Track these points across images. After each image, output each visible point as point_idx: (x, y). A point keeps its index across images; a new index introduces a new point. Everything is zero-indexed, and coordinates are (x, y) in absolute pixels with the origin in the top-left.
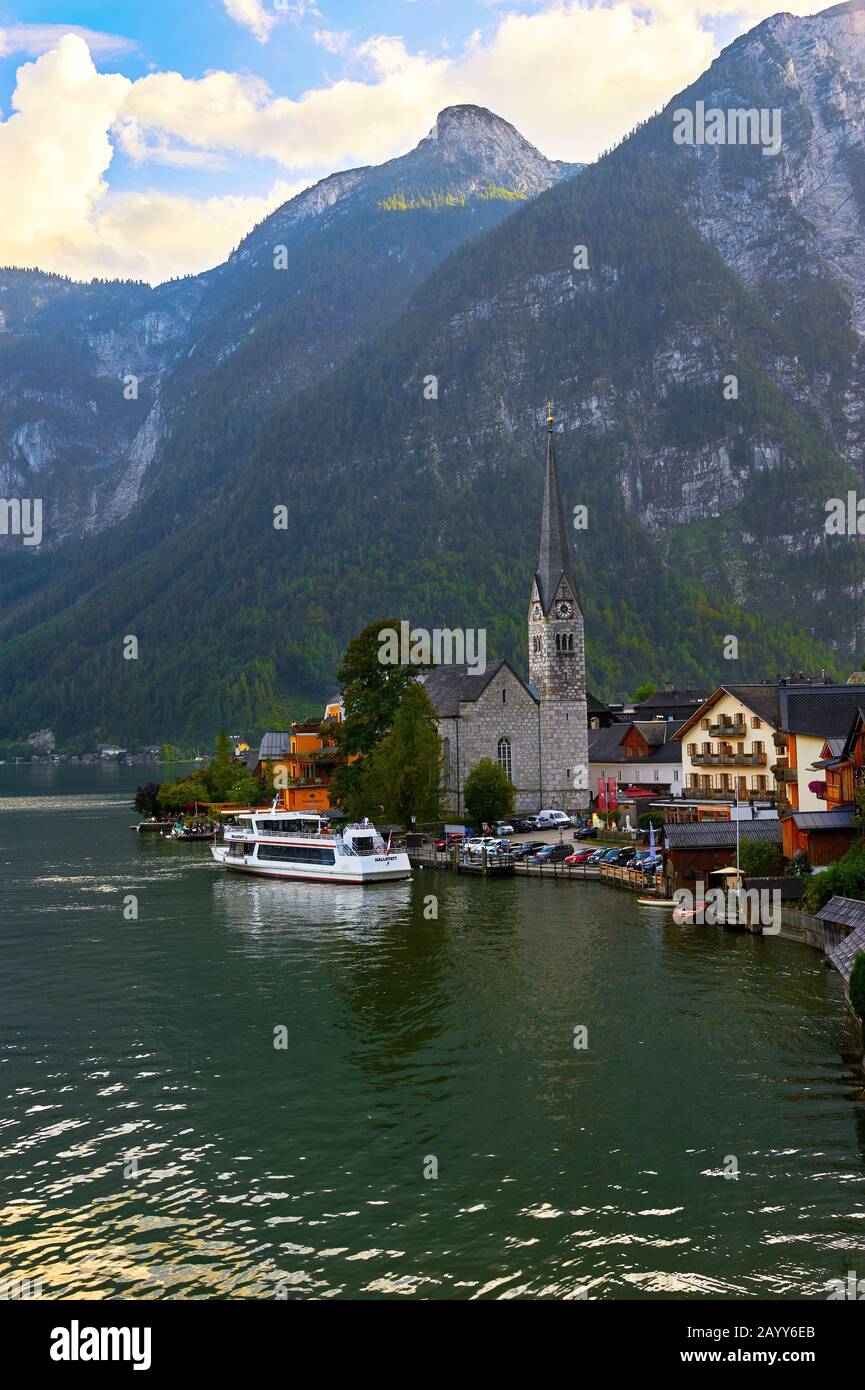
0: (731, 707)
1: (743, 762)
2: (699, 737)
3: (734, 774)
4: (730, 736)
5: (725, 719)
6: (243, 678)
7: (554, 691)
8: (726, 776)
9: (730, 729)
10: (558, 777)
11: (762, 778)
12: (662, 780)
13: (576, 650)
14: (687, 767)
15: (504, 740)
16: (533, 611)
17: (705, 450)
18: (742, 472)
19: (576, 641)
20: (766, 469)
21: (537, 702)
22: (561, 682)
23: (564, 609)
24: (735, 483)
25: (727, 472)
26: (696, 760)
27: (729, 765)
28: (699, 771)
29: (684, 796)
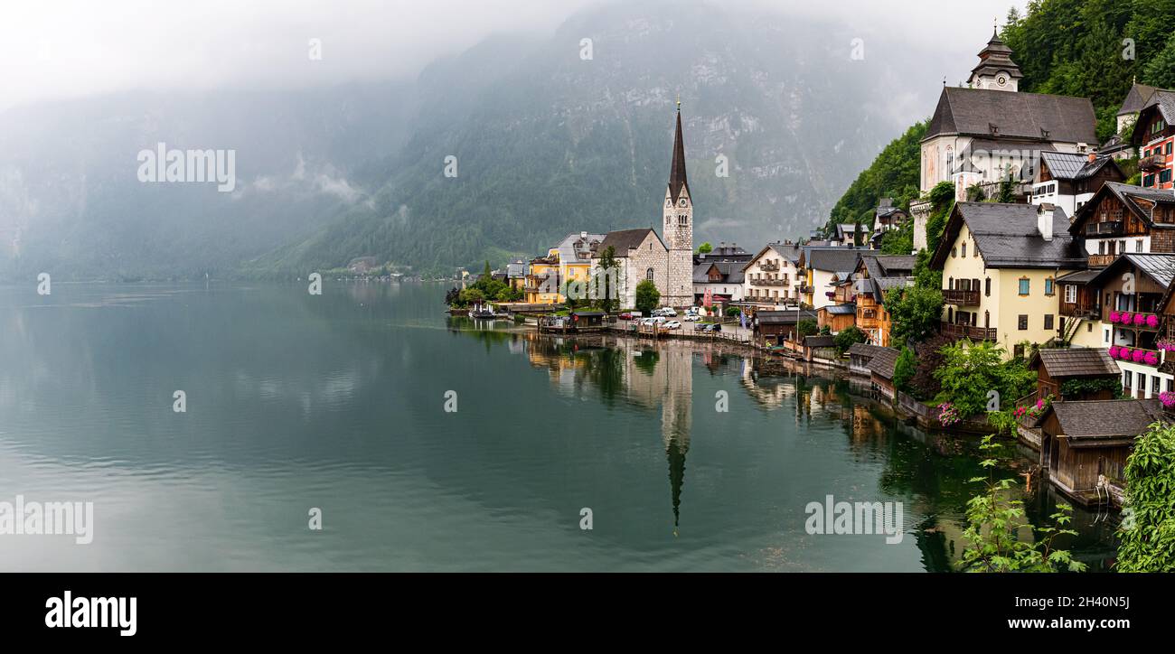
0: (772, 256)
1: (778, 284)
2: (755, 270)
3: (772, 290)
4: (771, 270)
5: (769, 262)
6: (465, 235)
7: (677, 244)
8: (768, 290)
9: (771, 267)
10: (677, 290)
11: (787, 292)
12: (728, 293)
13: (688, 224)
14: (747, 285)
15: (651, 270)
16: (666, 203)
17: (717, 119)
18: (736, 132)
19: (688, 219)
20: (749, 131)
21: (668, 251)
22: (681, 240)
23: (683, 202)
24: (732, 138)
25: (728, 131)
26: (753, 282)
27: (769, 285)
28: (754, 288)
29: (746, 300)
